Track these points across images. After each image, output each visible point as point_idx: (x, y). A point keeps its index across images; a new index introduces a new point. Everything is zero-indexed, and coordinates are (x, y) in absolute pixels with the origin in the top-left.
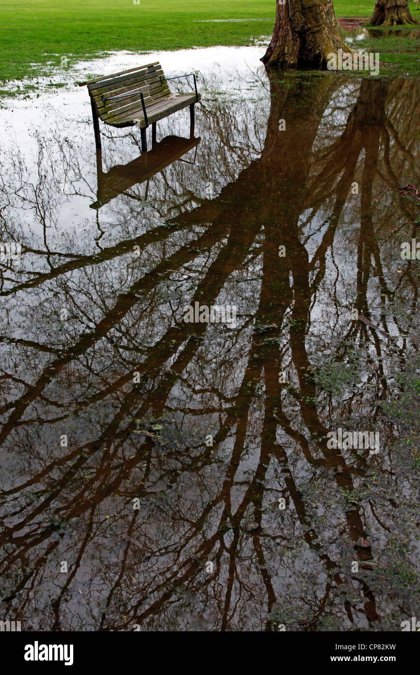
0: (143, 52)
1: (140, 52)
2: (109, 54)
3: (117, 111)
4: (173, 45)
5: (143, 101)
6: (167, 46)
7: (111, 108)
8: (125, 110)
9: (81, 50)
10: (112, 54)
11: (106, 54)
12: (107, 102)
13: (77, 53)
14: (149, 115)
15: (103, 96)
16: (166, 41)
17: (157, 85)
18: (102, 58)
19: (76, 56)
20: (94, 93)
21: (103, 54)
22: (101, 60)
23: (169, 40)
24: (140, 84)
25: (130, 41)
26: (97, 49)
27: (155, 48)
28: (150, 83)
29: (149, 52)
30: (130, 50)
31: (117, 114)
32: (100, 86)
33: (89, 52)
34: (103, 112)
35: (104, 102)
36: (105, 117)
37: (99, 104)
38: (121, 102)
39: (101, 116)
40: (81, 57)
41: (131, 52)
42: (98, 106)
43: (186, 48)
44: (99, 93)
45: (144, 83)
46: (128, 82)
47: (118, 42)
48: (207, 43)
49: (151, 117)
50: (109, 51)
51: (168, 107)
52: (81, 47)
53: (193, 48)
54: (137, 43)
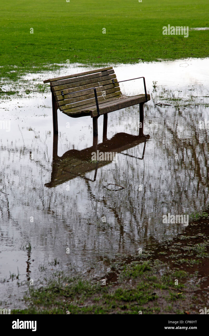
0: (98, 64)
1: (94, 64)
2: (59, 67)
3: (73, 105)
4: (133, 58)
5: (96, 99)
6: (127, 58)
7: (68, 102)
8: (80, 105)
9: (27, 63)
10: (62, 67)
11: (56, 66)
12: (65, 96)
13: (23, 66)
14: (101, 107)
15: (63, 91)
16: (126, 53)
17: (109, 86)
18: (52, 70)
19: (21, 68)
20: (56, 88)
21: (52, 66)
22: (50, 72)
23: (130, 53)
24: (94, 85)
25: (82, 53)
26: (45, 61)
27: (112, 60)
28: (103, 84)
29: (105, 64)
30: (83, 63)
31: (73, 107)
32: (60, 84)
33: (36, 64)
34: (62, 104)
35: (63, 96)
36: (63, 108)
37: (59, 97)
38: (77, 98)
39: (60, 107)
40: (28, 69)
41: (84, 65)
42: (58, 99)
43: (149, 60)
44: (59, 89)
45: (98, 84)
46: (84, 82)
47: (68, 55)
48: (175, 54)
49: (102, 109)
50: (59, 63)
51: (118, 103)
52: (26, 60)
53: (157, 61)
54: (91, 55)
